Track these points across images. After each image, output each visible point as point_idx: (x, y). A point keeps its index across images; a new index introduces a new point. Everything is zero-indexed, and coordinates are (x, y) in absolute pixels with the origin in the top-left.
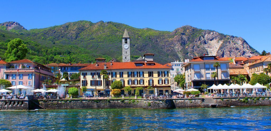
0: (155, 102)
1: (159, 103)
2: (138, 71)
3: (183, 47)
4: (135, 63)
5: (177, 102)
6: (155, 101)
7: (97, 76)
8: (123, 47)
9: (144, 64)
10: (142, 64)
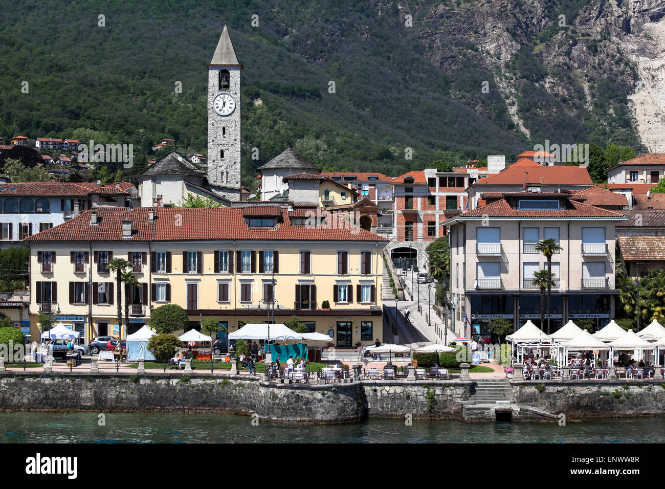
0: (298, 395)
1: (311, 398)
2: (257, 250)
3: (519, 47)
4: (245, 217)
5: (379, 394)
6: (297, 392)
7: (95, 266)
8: (209, 107)
9: (280, 220)
10: (272, 221)
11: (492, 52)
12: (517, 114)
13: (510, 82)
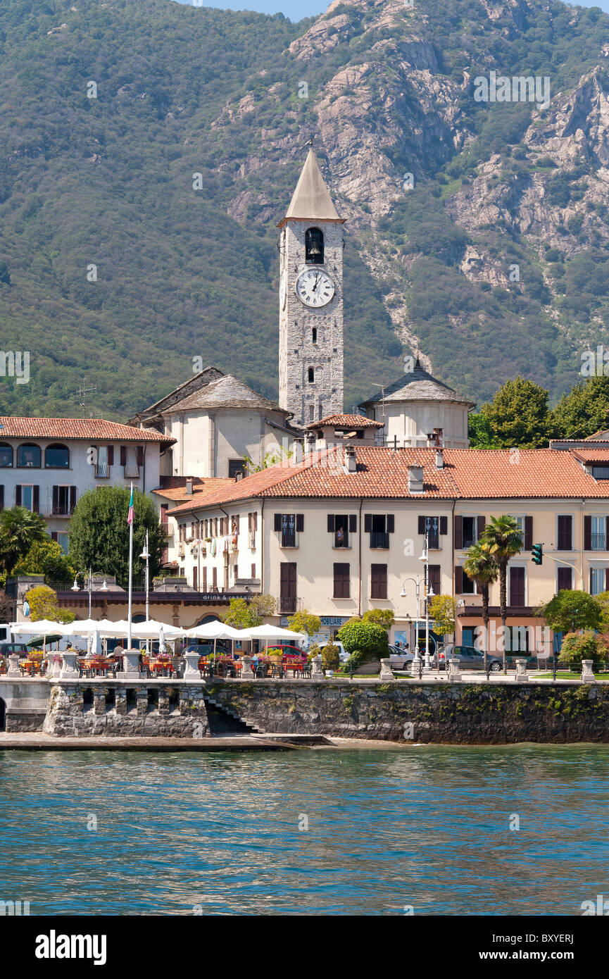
7: (367, 539)
11: (353, 197)
12: (407, 325)
13: (390, 259)
